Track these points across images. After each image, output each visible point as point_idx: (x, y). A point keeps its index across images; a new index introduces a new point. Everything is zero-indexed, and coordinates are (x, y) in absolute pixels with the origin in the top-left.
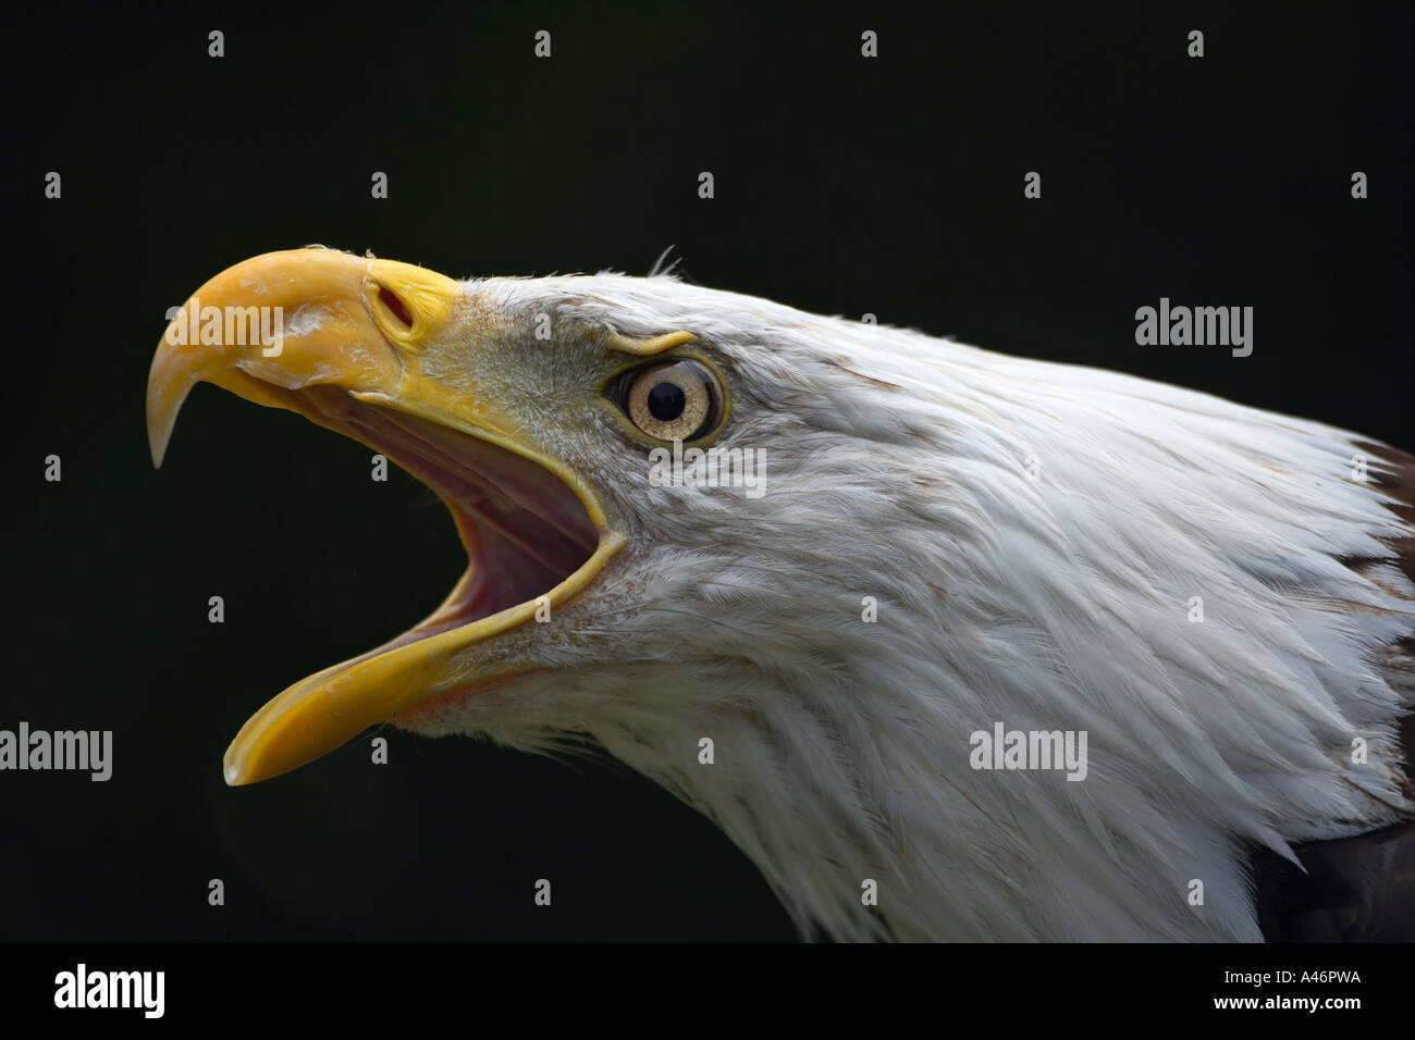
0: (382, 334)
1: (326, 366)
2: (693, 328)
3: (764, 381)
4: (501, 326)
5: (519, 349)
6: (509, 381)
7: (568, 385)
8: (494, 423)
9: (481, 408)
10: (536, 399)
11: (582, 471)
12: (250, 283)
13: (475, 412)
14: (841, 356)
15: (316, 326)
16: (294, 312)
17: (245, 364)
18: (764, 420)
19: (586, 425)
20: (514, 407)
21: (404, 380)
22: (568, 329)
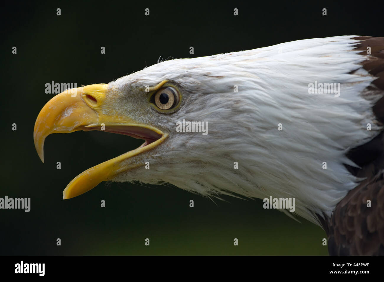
0: (90, 107)
1: (77, 122)
2: (167, 78)
3: (188, 86)
4: (119, 94)
5: (126, 99)
6: (125, 108)
7: (141, 104)
8: (125, 120)
9: (121, 118)
10: (134, 110)
11: (151, 124)
12: (51, 107)
13: (120, 119)
14: (208, 73)
15: (72, 112)
16: (65, 110)
17: (56, 129)
18: (192, 96)
19: (148, 112)
20: (129, 114)
21: (99, 118)
22: (135, 90)
